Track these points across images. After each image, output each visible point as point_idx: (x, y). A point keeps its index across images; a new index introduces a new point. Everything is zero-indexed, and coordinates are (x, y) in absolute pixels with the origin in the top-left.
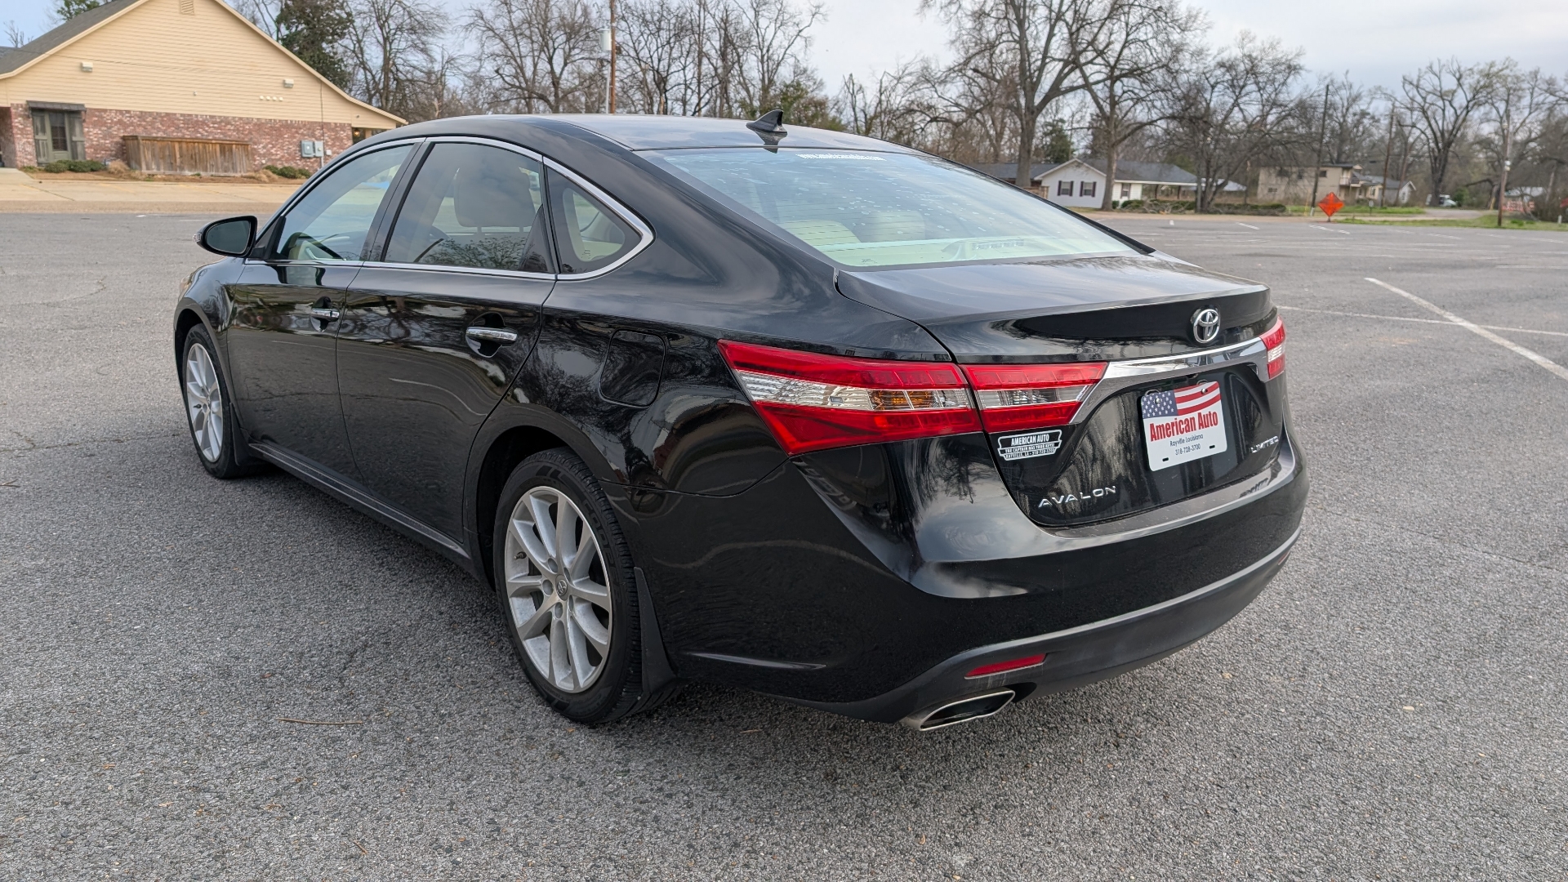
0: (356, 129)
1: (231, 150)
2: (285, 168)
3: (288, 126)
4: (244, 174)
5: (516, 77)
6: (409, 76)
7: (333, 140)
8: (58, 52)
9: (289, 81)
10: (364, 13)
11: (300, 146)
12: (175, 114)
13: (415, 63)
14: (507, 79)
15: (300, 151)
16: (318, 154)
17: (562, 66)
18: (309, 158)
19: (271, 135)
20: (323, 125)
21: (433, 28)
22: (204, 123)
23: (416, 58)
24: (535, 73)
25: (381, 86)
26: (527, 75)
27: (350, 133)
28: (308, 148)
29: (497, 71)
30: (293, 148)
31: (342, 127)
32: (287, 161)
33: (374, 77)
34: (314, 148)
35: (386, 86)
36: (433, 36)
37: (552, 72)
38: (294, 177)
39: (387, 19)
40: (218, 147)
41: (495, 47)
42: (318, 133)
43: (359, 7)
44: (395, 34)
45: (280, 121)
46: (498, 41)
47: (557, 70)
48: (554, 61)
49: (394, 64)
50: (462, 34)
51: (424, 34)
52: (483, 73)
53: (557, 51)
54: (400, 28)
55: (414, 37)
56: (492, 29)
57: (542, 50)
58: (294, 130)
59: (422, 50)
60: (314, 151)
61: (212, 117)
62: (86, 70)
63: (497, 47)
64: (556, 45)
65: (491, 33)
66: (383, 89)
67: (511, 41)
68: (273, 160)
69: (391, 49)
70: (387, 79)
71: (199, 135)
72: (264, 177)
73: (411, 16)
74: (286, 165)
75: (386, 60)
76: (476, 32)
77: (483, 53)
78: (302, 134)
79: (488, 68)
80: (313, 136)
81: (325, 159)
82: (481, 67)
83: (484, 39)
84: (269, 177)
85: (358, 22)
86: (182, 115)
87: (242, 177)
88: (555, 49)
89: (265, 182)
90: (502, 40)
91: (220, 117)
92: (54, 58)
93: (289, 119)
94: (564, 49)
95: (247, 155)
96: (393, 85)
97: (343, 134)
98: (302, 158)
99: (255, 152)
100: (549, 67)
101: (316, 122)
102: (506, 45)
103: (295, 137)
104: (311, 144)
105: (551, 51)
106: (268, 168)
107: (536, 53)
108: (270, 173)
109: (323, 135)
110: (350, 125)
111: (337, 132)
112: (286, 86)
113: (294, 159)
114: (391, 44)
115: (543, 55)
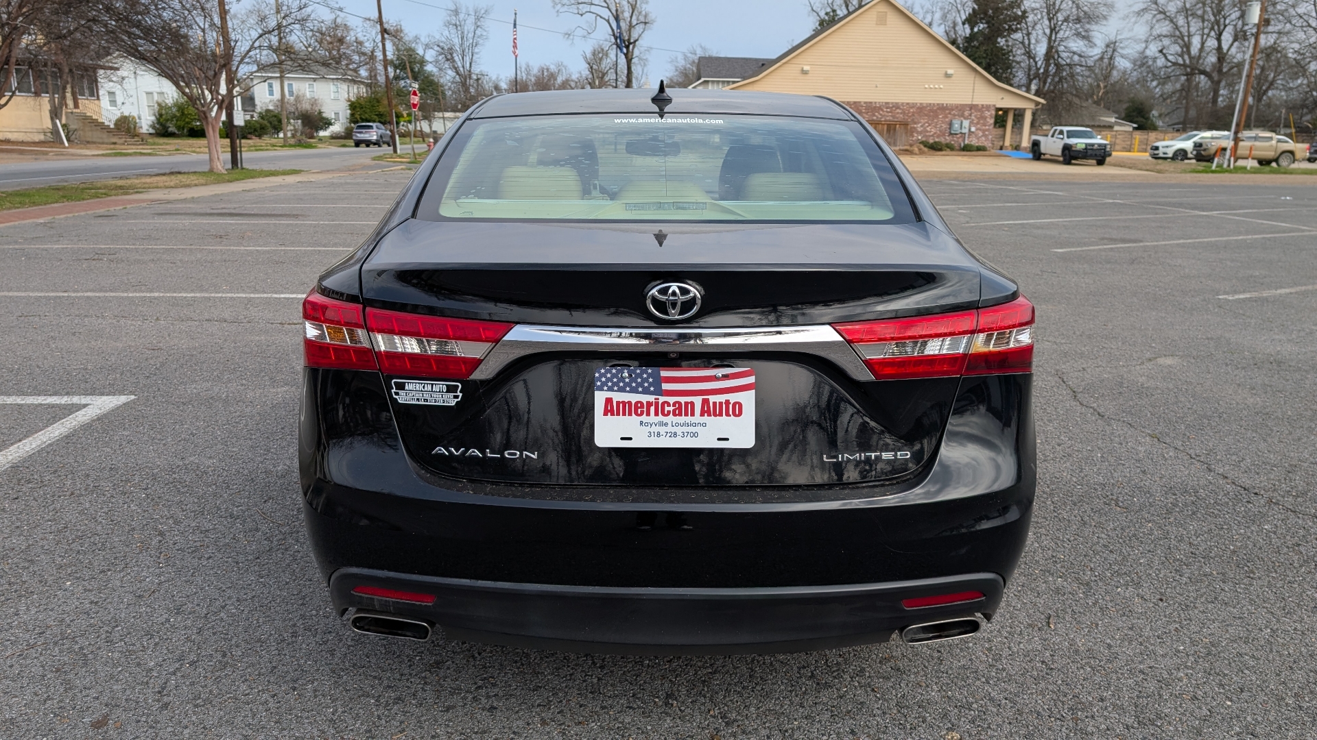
0: (1000, 109)
1: (895, 129)
2: (935, 142)
3: (943, 108)
4: (901, 148)
5: (1181, 56)
6: (1068, 61)
7: (978, 118)
8: (789, 60)
9: (950, 72)
10: (1037, 9)
11: (951, 124)
12: (860, 102)
13: (1075, 49)
14: (1170, 57)
15: (950, 128)
16: (963, 131)
17: (1230, 42)
18: (956, 134)
19: (929, 116)
20: (972, 107)
21: (1098, 17)
22: (880, 108)
23: (1077, 45)
24: (1202, 49)
25: (1042, 71)
26: (1193, 53)
27: (994, 113)
28: (956, 126)
29: (1161, 51)
30: (944, 126)
31: (988, 107)
32: (938, 137)
33: (1036, 63)
34: (961, 126)
35: (1046, 71)
36: (1097, 23)
37: (1219, 48)
38: (941, 150)
39: (1056, 13)
40: (885, 127)
41: (1164, 29)
42: (966, 113)
43: (1033, 5)
44: (1062, 25)
45: (938, 104)
46: (1167, 22)
47: (1225, 47)
48: (1223, 38)
49: (1057, 52)
50: (1133, 20)
51: (1088, 23)
52: (1148, 53)
53: (1227, 29)
54: (1066, 20)
55: (1078, 26)
56: (1164, 13)
57: (1212, 29)
58: (947, 112)
59: (1084, 37)
60: (961, 128)
61: (887, 103)
62: (804, 72)
63: (1164, 28)
64: (1227, 22)
65: (1162, 16)
66: (1043, 73)
67: (1181, 21)
68: (927, 136)
69: (1056, 38)
70: (1048, 65)
71: (875, 118)
72: (916, 150)
73: (1078, 7)
74: (937, 140)
75: (1050, 48)
76: (1148, 16)
77: (1151, 35)
78: (954, 115)
79: (1153, 50)
80: (962, 115)
81: (969, 135)
82: (1146, 48)
83: (1154, 21)
84: (920, 149)
85: (1031, 18)
86: (865, 103)
87: (900, 150)
88: (1225, 26)
89: (916, 154)
90: (1171, 21)
91: (892, 103)
92: (786, 65)
93: (945, 102)
94: (1235, 26)
95: (906, 133)
96: (1052, 69)
97: (987, 114)
98: (951, 134)
99: (913, 130)
100: (1216, 43)
101: (966, 105)
102: (1176, 26)
103: (947, 117)
104: (959, 122)
105: (1222, 27)
106: (922, 143)
107: (1206, 31)
108: (922, 146)
109: (970, 115)
110: (994, 106)
111: (983, 112)
112: (947, 76)
113: (944, 135)
114: (1056, 34)
115: (1213, 33)
